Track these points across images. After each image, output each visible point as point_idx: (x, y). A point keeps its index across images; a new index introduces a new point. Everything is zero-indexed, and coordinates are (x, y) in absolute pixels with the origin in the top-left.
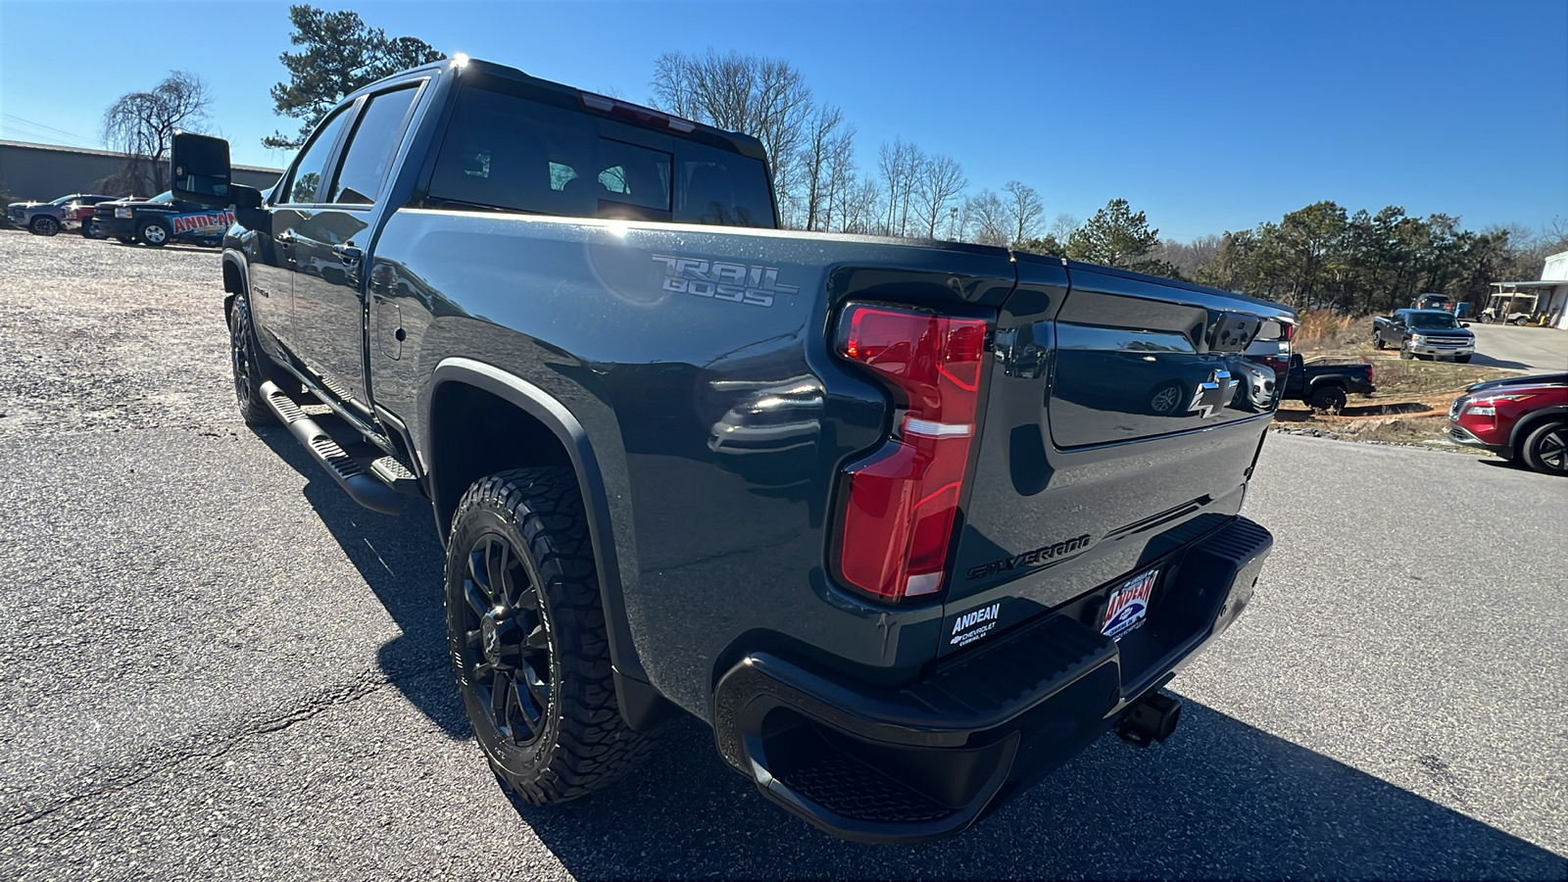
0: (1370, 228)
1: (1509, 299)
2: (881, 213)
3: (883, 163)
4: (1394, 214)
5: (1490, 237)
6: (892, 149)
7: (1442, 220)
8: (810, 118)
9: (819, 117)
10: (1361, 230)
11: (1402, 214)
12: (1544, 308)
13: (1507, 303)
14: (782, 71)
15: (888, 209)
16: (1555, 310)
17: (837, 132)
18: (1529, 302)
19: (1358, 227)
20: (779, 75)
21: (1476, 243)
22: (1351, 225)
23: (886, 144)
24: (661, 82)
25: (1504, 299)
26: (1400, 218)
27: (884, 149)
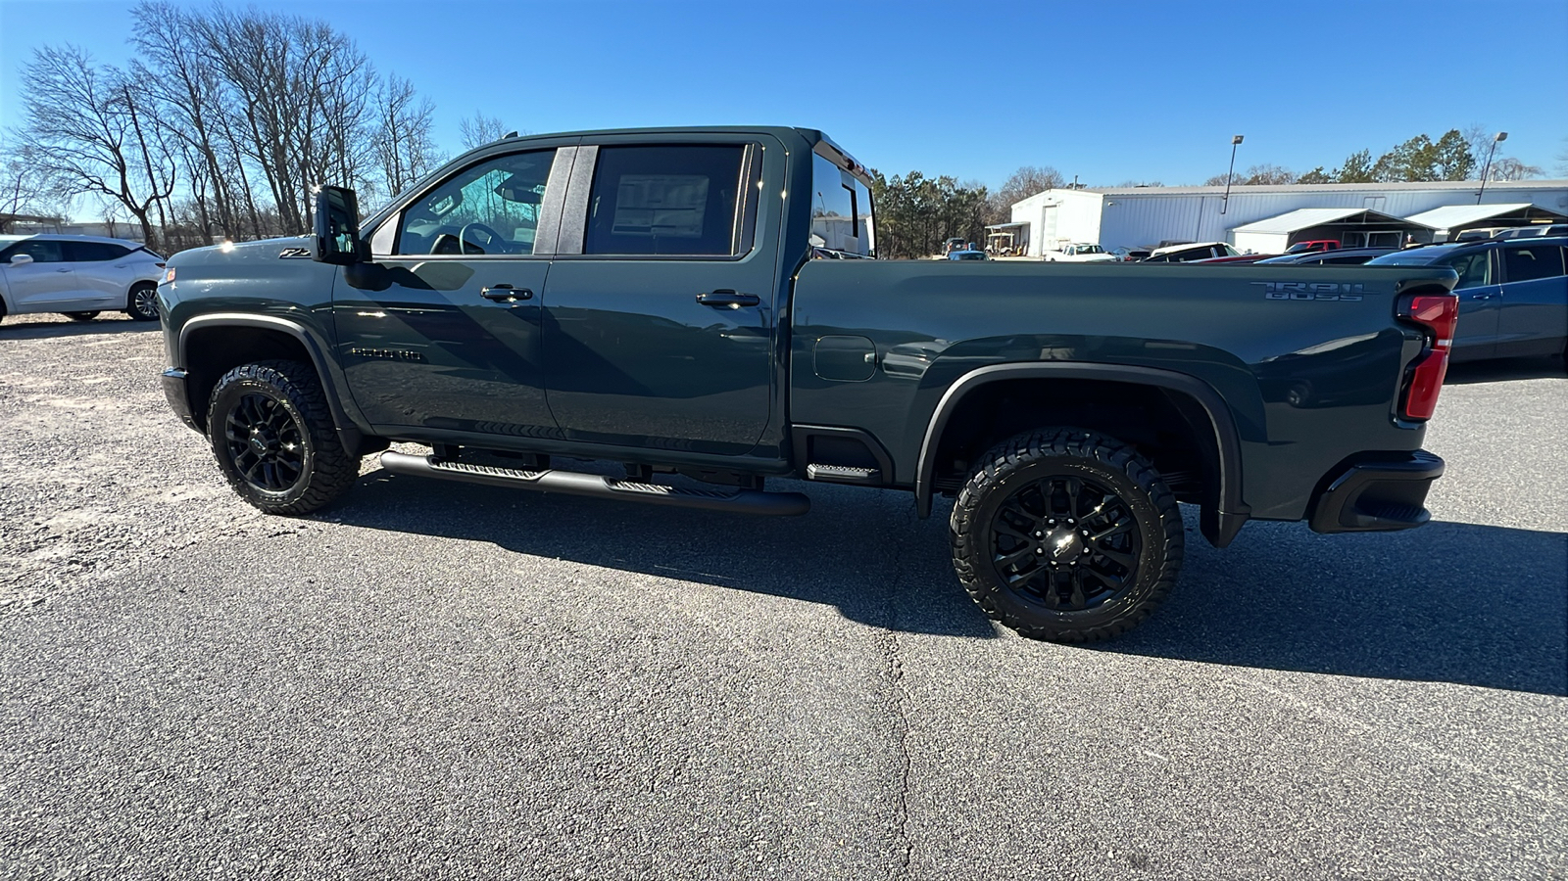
0: (902, 189)
1: (998, 237)
2: (476, 197)
3: (468, 141)
4: (916, 178)
5: (977, 193)
6: (474, 125)
7: (945, 180)
8: (375, 90)
9: (387, 90)
10: (897, 190)
11: (921, 177)
12: (1017, 243)
13: (997, 241)
14: (323, 34)
15: (484, 192)
16: (1024, 243)
17: (411, 108)
18: (1007, 239)
19: (895, 189)
20: (320, 38)
21: (969, 197)
22: (891, 187)
23: (465, 120)
24: (147, 38)
25: (996, 237)
26: (921, 181)
27: (465, 126)
